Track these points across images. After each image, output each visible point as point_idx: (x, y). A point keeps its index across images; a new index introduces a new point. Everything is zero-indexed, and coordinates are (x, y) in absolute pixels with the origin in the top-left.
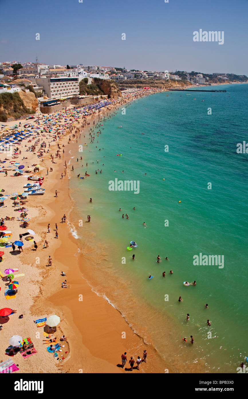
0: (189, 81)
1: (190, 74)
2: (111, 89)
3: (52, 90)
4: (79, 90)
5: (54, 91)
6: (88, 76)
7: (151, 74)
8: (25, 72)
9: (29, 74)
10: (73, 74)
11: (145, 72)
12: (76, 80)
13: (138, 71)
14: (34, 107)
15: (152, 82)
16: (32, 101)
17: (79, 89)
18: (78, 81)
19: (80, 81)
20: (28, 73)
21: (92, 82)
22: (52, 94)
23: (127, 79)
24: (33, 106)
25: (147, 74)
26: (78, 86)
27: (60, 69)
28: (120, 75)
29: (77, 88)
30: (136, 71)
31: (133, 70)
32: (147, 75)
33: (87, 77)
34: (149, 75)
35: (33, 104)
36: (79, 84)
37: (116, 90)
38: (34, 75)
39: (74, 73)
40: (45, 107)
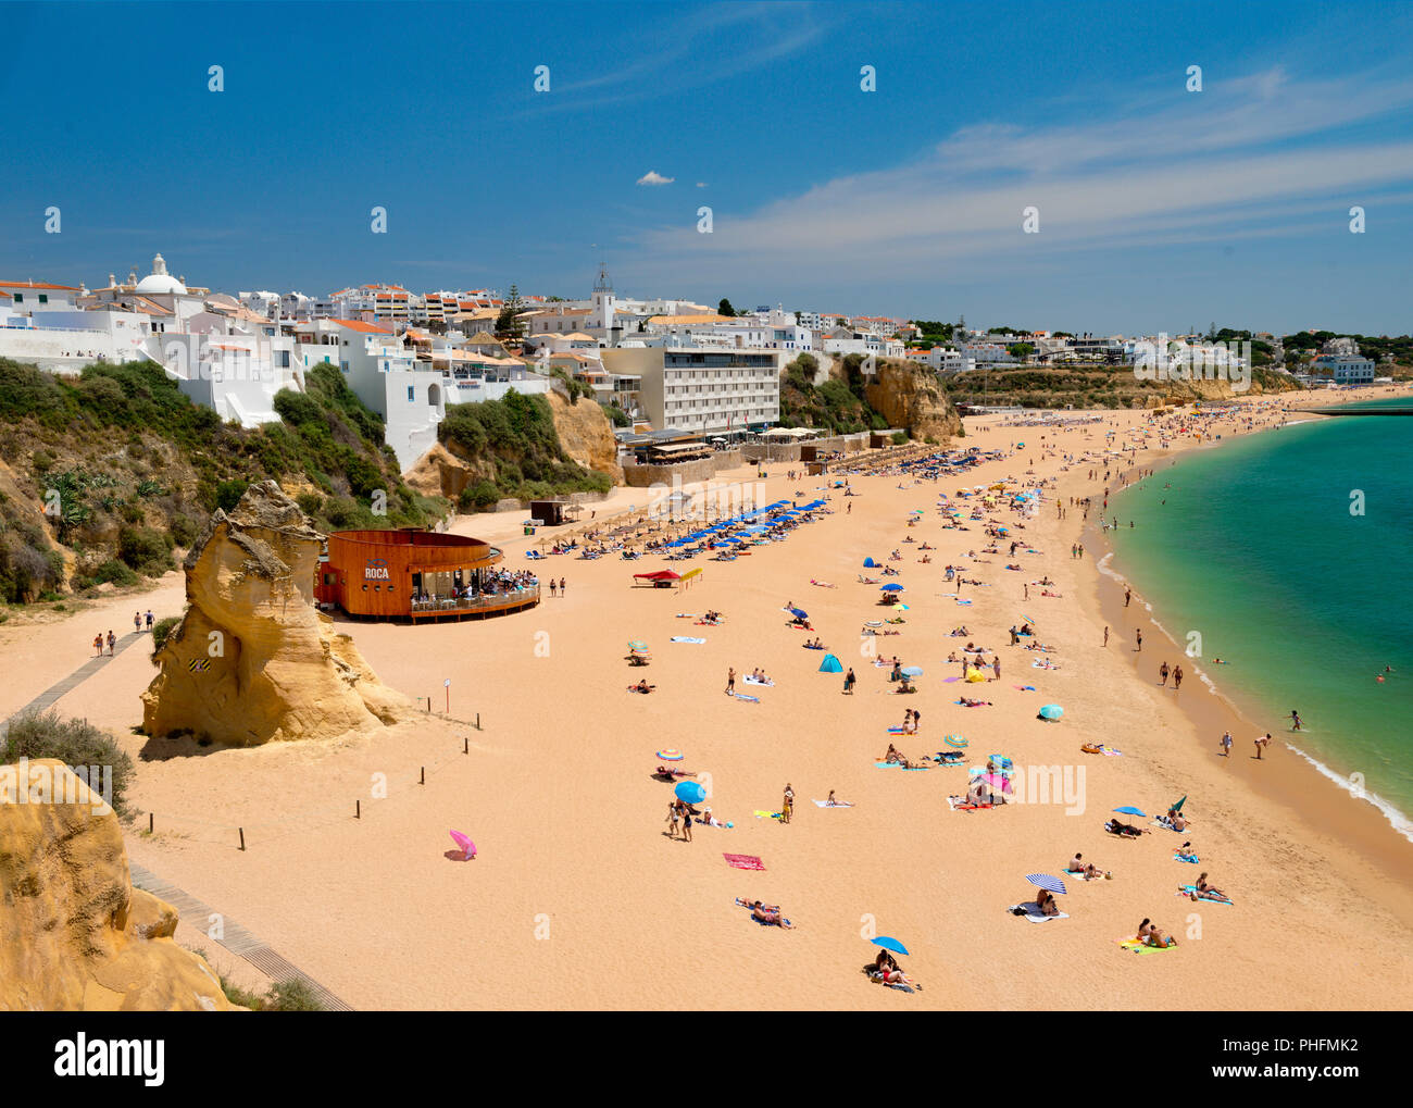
0: (1287, 373)
1: (1288, 343)
2: (916, 403)
3: (670, 398)
4: (778, 407)
5: (679, 404)
6: (817, 349)
7: (1091, 343)
8: (546, 328)
9: (565, 334)
10: (750, 338)
11: (1058, 335)
12: (768, 360)
13: (1023, 333)
14: (598, 466)
15: (1099, 379)
16: (593, 437)
17: (777, 400)
18: (777, 366)
19: (781, 366)
20: (560, 328)
21: (831, 373)
22: (667, 414)
23: (977, 367)
24: (596, 461)
25: (1071, 343)
26: (775, 387)
27: (696, 317)
28: (943, 350)
29: (771, 398)
30: (1015, 334)
31: (1003, 331)
32: (1073, 348)
33: (811, 352)
34: (1083, 351)
35: (593, 451)
36: (778, 381)
37: (940, 410)
38: (590, 338)
39: (755, 335)
40: (648, 464)
